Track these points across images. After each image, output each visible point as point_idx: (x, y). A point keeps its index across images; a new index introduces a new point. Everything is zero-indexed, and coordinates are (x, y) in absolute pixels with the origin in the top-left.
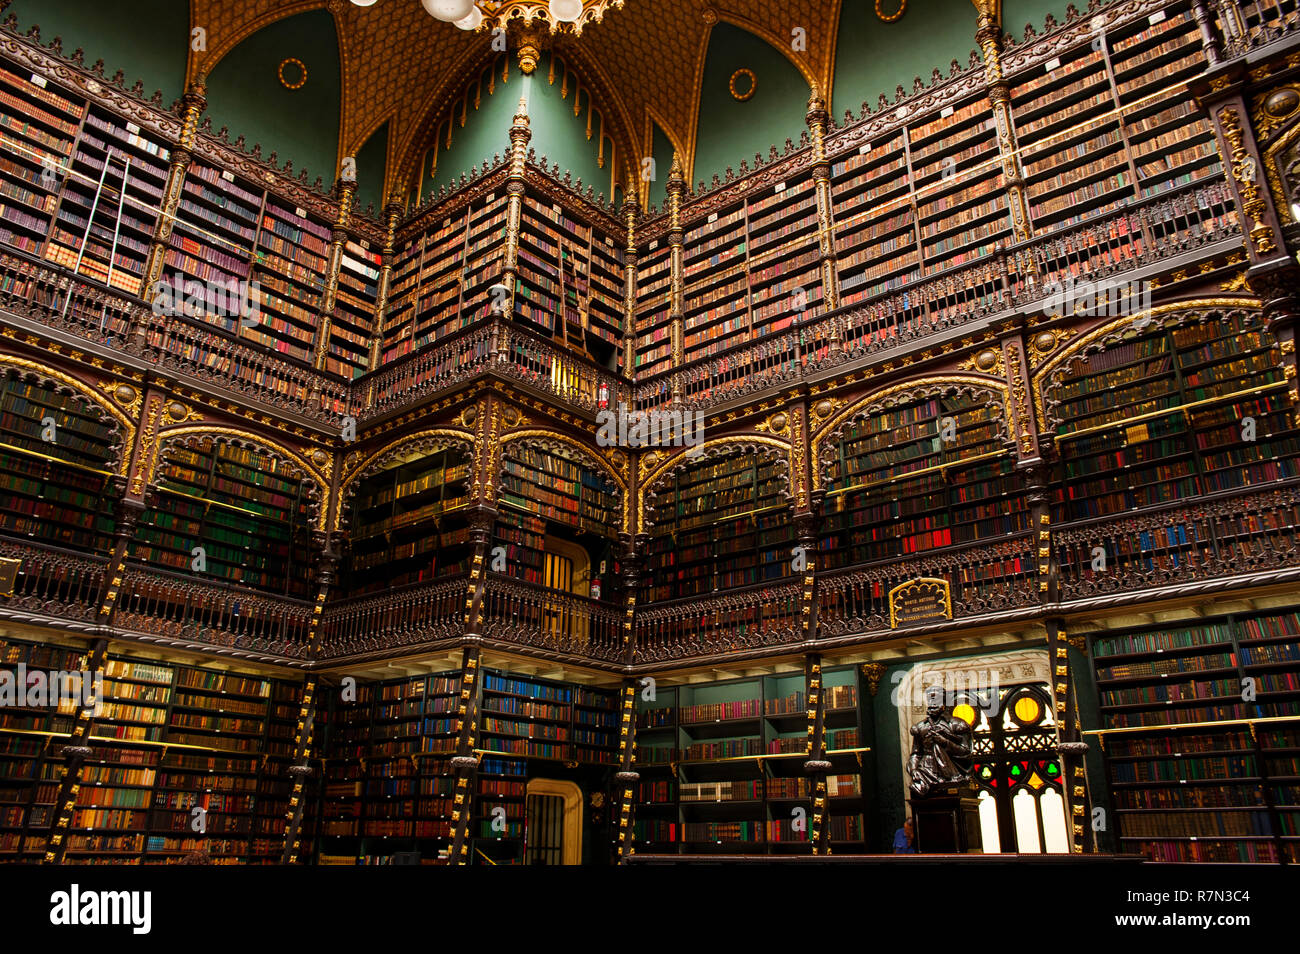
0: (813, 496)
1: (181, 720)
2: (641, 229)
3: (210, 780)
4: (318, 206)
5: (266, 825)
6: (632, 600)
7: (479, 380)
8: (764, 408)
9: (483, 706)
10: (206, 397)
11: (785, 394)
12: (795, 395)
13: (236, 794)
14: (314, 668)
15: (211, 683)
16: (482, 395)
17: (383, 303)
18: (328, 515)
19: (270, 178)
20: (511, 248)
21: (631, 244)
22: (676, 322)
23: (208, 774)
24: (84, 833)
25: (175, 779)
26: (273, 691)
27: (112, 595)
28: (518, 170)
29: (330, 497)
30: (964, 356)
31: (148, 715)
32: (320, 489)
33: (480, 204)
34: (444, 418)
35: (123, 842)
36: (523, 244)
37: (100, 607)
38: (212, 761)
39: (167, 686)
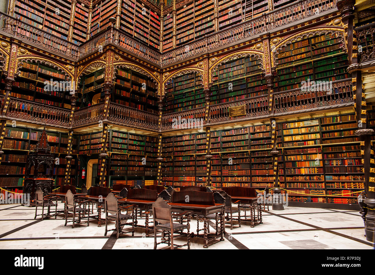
1: (326, 136)
10: (281, 31)
15: (335, 120)
23: (344, 153)
25: (330, 156)
31: (313, 136)
35: (316, 178)
38: (344, 148)
39: (317, 126)
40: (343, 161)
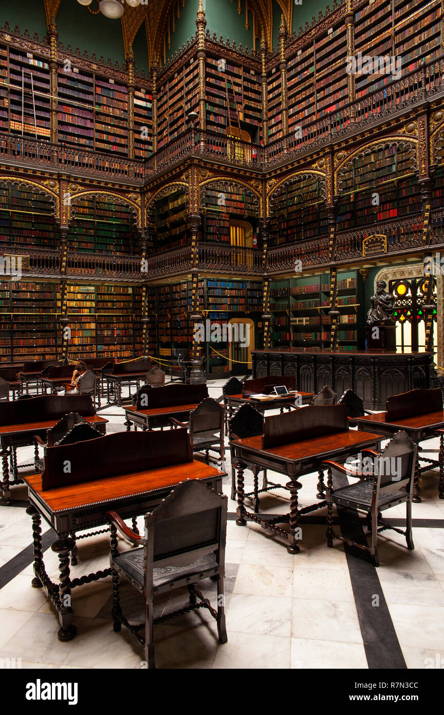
0: (334, 198)
1: (101, 305)
2: (269, 61)
3: (115, 325)
4: (119, 76)
5: (138, 339)
6: (266, 246)
7: (188, 159)
8: (315, 157)
9: (208, 293)
10: (84, 180)
11: (323, 150)
12: (327, 150)
13: (125, 329)
14: (144, 282)
15: (109, 291)
16: (190, 166)
17: (155, 119)
18: (142, 221)
19: (95, 67)
20: (202, 88)
21: (264, 71)
22: (284, 112)
23: (114, 323)
24: (75, 345)
25: (102, 326)
26: (133, 291)
27: (64, 264)
28: (201, 45)
29: (141, 213)
30: (401, 126)
31: (88, 304)
32: (137, 210)
33: (188, 65)
34: (177, 177)
35: (89, 348)
36: (207, 84)
37: (61, 269)
38: (115, 318)
39: (93, 293)
40: (113, 330)
